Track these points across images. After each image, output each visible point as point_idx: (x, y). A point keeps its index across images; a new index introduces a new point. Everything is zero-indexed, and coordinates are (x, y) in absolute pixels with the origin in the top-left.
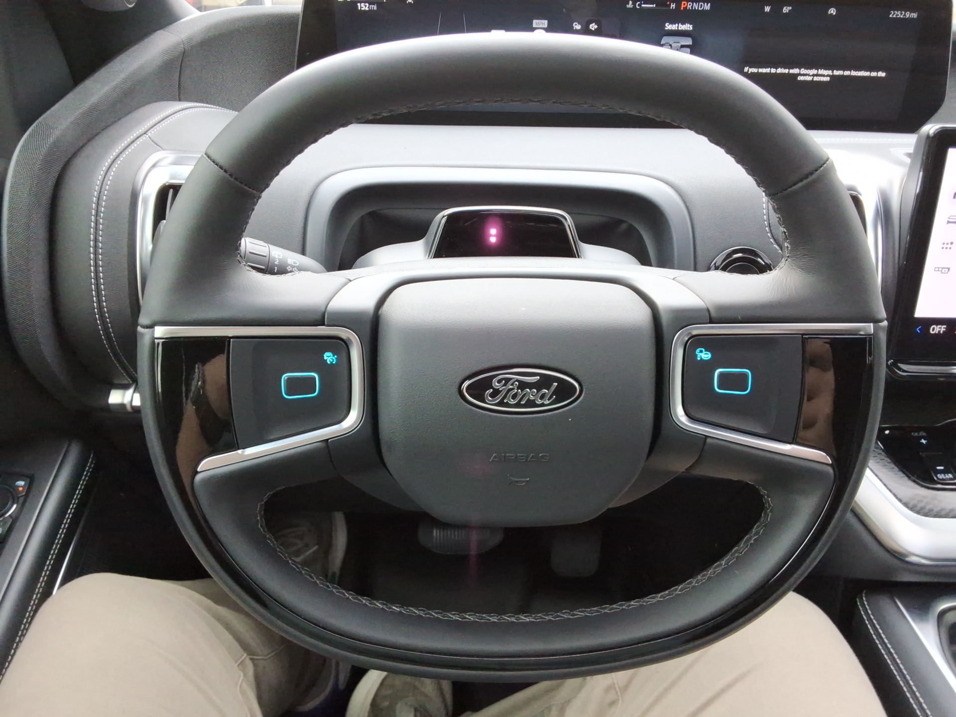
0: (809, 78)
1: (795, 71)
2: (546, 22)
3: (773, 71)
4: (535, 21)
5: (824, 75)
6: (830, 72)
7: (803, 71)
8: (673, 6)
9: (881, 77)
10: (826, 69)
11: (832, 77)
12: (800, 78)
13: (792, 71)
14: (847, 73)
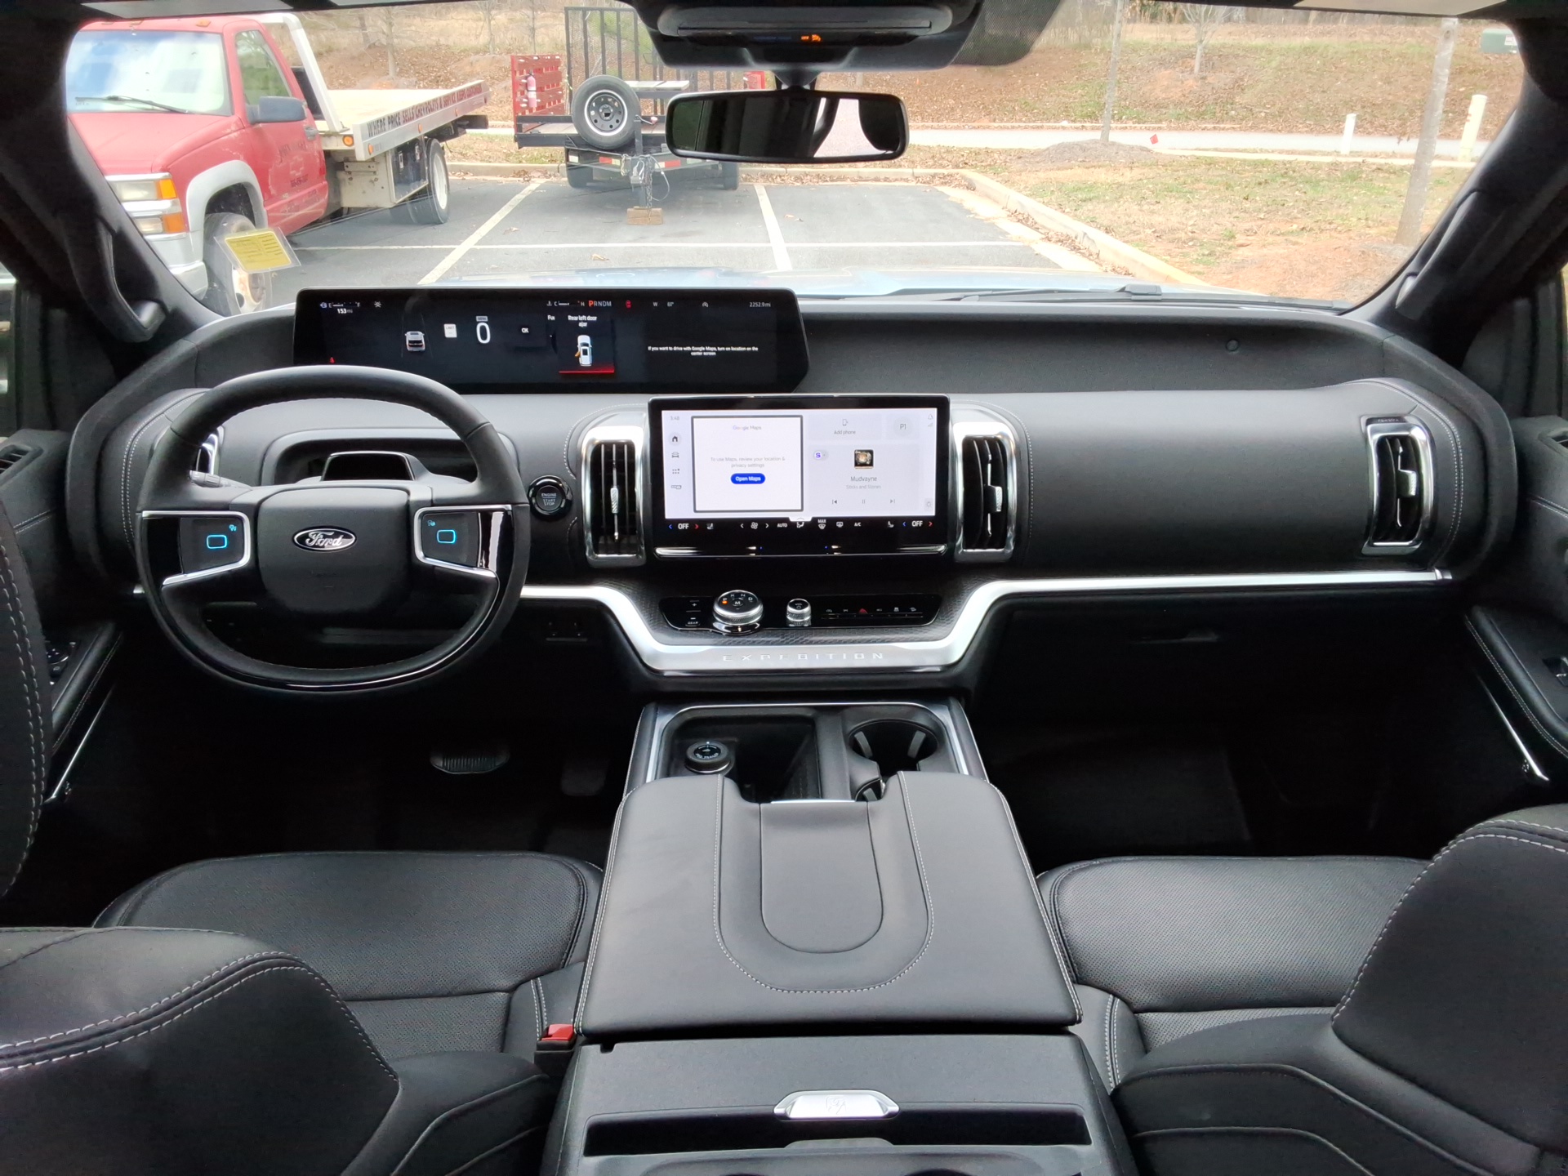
0: (700, 354)
1: (688, 348)
2: (486, 317)
3: (671, 349)
4: (477, 317)
5: (711, 351)
6: (715, 349)
7: (694, 348)
8: (583, 304)
9: (755, 351)
10: (711, 346)
11: (717, 352)
12: (693, 354)
13: (685, 349)
14: (728, 349)
